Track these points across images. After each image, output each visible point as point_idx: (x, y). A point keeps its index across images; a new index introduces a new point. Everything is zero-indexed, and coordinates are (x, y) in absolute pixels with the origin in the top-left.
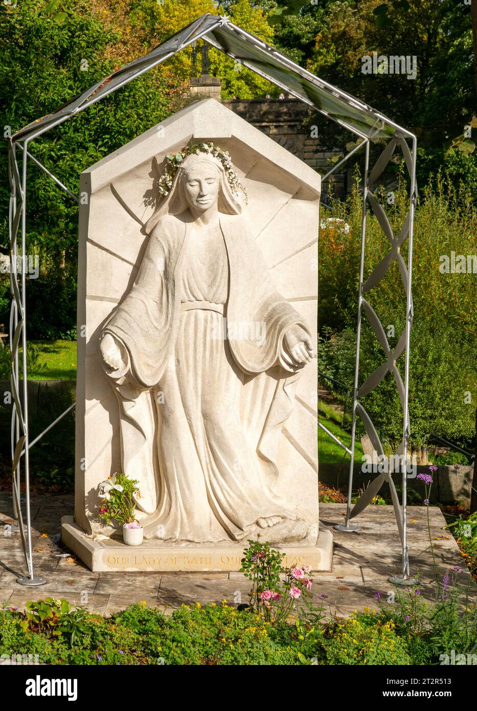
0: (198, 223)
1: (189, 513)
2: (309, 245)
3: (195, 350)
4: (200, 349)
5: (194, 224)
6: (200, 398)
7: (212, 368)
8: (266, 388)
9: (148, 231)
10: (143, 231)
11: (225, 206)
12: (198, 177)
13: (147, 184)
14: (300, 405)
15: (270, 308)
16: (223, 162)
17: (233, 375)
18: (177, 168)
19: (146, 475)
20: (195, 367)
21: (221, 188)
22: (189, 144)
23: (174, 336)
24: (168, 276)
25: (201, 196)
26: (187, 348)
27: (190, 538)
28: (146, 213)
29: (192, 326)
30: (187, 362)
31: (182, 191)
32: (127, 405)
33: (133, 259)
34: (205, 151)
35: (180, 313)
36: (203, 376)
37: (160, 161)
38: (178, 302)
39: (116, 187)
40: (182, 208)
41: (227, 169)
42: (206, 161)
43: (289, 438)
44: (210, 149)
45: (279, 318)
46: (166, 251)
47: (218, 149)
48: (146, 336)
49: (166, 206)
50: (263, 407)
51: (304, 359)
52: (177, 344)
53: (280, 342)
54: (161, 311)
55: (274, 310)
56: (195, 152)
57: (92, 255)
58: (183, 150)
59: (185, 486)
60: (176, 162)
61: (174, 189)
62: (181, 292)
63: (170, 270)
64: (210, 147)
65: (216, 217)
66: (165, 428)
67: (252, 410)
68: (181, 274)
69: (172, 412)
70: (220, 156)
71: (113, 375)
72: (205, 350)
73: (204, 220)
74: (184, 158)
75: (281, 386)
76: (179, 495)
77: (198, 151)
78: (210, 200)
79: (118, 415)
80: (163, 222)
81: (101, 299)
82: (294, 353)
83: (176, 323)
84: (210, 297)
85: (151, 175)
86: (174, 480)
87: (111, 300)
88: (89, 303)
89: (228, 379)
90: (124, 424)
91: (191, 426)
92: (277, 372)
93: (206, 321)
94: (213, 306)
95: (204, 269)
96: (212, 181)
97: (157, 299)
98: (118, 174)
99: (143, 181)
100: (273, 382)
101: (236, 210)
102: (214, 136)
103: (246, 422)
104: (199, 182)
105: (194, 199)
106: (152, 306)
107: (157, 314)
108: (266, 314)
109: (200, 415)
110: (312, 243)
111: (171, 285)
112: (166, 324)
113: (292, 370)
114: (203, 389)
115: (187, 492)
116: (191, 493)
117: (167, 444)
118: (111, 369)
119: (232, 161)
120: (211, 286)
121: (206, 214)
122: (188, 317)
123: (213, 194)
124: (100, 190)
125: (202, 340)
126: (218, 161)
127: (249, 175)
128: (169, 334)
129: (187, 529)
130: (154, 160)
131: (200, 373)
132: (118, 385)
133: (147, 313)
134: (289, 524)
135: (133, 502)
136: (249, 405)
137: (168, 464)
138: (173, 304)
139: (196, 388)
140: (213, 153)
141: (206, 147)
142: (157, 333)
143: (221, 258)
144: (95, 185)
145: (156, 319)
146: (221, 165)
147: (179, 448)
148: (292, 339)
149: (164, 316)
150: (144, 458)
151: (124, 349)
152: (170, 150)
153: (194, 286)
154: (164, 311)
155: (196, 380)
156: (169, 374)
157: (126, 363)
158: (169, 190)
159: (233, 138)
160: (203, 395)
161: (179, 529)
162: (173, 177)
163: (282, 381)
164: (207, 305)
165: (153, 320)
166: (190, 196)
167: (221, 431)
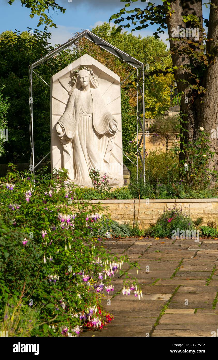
0: (84, 91)
1: (83, 178)
2: (118, 98)
3: (84, 128)
4: (85, 128)
5: (83, 91)
6: (85, 143)
7: (89, 133)
8: (106, 140)
9: (70, 94)
10: (69, 94)
11: (92, 86)
12: (83, 76)
13: (69, 80)
14: (117, 146)
15: (106, 116)
16: (90, 72)
17: (95, 136)
18: (77, 74)
19: (71, 168)
20: (84, 133)
21: (90, 80)
22: (80, 67)
23: (77, 124)
24: (75, 106)
25: (84, 82)
26: (81, 128)
27: (83, 185)
28: (69, 89)
29: (83, 121)
30: (81, 132)
31: (79, 80)
32: (64, 146)
33: (66, 103)
34: (85, 69)
35: (79, 117)
36: (86, 136)
37: (72, 72)
38: (78, 114)
39: (60, 80)
40: (79, 86)
41: (92, 74)
42: (85, 72)
43: (114, 156)
44: (86, 68)
45: (108, 118)
46: (75, 99)
47: (89, 68)
48: (69, 124)
49: (75, 86)
50: (105, 146)
51: (115, 130)
52: (78, 127)
53: (108, 125)
54: (74, 117)
55: (107, 116)
56: (82, 69)
57: (54, 101)
58: (79, 69)
59: (82, 170)
60: (77, 72)
61: (77, 80)
62: (79, 111)
63: (76, 104)
64: (86, 67)
65: (89, 89)
66: (76, 152)
67: (102, 147)
68: (79, 105)
69: (77, 147)
70: (89, 70)
71: (60, 136)
72: (87, 128)
73: (86, 90)
74: (79, 71)
75: (110, 139)
76: (80, 172)
77: (83, 69)
78: (87, 83)
79: (62, 150)
80: (74, 91)
81: (57, 115)
82: (112, 128)
83: (78, 120)
84: (88, 112)
85: (70, 77)
86: (79, 168)
87: (60, 115)
88: (53, 116)
89: (93, 137)
90: (64, 152)
91: (83, 151)
92: (108, 135)
93: (87, 119)
94: (89, 115)
95: (86, 104)
96: (87, 77)
97: (73, 113)
98: (60, 76)
99: (68, 79)
100: (108, 138)
101: (95, 87)
102: (87, 64)
103: (100, 151)
104: (83, 78)
105: (82, 83)
106: (71, 116)
107: (72, 117)
108: (104, 117)
109: (86, 148)
110: (119, 97)
111: (76, 109)
112: (75, 121)
113: (112, 134)
114: (86, 140)
115: (83, 172)
116: (84, 172)
117: (77, 157)
118: (59, 134)
119: (93, 72)
120: (88, 109)
121: (86, 88)
122: (82, 118)
123: (87, 81)
124: (56, 81)
125: (86, 125)
126: (89, 72)
127: (99, 77)
128: (76, 123)
129: (83, 183)
130: (70, 72)
131: (85, 135)
132: (61, 140)
133: (70, 117)
134: (112, 180)
135: (67, 175)
136: (101, 146)
137: (77, 164)
138: (77, 114)
139: (84, 139)
140: (87, 69)
141: (85, 67)
142: (72, 123)
143: (91, 100)
144: (54, 80)
145: (72, 119)
146: (90, 73)
147: (80, 158)
148: (112, 124)
149: (74, 118)
150: (70, 163)
151: (63, 128)
152: (75, 69)
153: (83, 109)
154: (75, 117)
155: (84, 137)
156: (76, 136)
157: (63, 132)
158: (75, 81)
159: (93, 65)
160: (86, 142)
161: (80, 183)
162: (76, 77)
163: (110, 138)
164: (87, 114)
165: (71, 119)
166: (81, 82)
167: (92, 152)
